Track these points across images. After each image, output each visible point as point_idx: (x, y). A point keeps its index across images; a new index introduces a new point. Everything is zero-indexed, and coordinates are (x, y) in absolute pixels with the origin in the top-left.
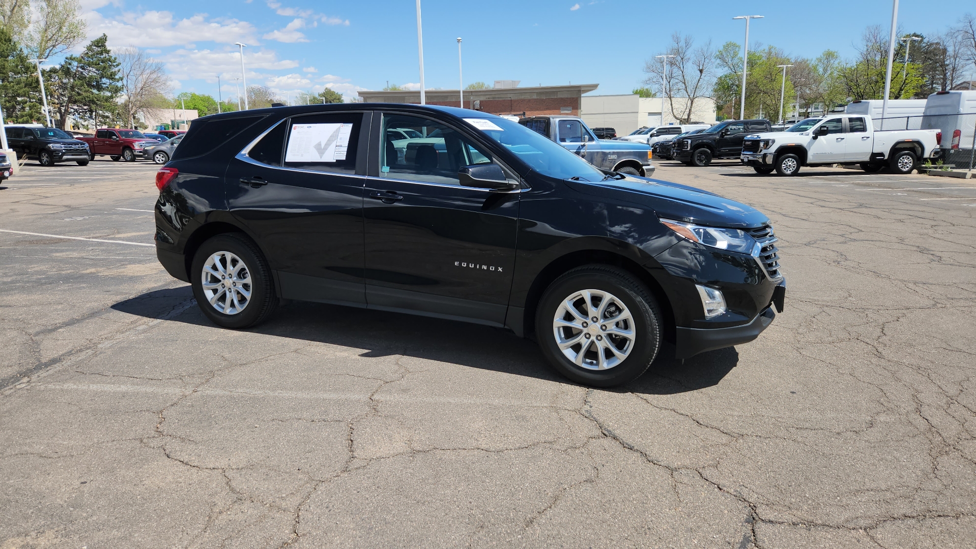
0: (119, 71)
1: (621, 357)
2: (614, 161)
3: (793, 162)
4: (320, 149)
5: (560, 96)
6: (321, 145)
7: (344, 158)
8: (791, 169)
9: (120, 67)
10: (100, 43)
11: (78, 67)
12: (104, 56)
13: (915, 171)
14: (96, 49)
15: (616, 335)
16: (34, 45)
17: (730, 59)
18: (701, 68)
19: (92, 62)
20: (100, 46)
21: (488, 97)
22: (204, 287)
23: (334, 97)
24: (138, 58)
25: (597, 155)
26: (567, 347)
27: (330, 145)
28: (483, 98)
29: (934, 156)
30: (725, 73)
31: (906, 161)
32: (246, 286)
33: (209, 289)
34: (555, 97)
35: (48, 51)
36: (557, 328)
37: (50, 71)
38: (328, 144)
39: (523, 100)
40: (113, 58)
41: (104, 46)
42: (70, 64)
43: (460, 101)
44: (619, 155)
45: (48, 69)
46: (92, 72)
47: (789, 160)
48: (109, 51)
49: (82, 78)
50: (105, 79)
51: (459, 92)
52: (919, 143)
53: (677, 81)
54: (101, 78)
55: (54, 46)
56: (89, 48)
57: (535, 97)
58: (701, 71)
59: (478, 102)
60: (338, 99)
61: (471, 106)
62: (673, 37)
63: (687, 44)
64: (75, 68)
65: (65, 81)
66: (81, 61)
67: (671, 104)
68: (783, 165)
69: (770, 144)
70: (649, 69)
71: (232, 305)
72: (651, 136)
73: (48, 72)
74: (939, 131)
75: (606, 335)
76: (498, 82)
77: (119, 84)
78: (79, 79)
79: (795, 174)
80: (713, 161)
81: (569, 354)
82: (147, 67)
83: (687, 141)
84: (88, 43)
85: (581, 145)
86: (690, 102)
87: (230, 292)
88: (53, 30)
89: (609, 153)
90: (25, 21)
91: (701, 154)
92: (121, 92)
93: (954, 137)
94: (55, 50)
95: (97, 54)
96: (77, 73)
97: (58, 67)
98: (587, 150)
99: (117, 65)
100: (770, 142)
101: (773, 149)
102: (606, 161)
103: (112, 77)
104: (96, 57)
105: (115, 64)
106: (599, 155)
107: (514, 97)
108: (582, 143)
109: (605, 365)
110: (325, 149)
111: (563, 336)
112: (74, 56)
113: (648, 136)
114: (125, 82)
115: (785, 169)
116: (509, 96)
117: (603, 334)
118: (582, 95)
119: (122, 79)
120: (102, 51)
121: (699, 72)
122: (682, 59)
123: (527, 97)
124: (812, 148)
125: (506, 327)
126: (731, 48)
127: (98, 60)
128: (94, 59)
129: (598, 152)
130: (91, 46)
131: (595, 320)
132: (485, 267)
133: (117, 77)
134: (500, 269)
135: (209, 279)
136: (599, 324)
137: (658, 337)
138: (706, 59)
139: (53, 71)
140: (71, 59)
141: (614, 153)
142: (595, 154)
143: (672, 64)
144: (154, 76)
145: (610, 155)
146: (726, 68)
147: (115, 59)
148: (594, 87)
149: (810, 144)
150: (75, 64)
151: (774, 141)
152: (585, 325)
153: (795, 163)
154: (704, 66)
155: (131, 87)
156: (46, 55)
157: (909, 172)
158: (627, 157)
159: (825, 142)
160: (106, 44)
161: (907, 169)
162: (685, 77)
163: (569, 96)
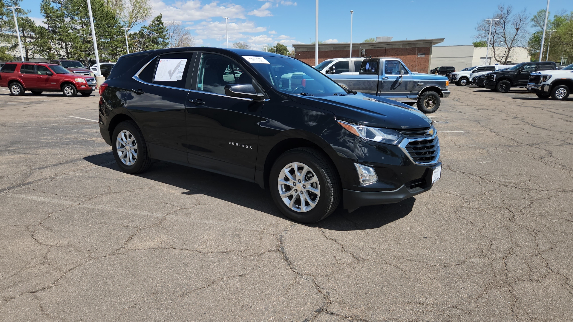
0: (167, 34)
1: (313, 205)
2: (422, 87)
3: (564, 91)
4: (171, 74)
5: (418, 46)
6: (171, 71)
7: (181, 79)
8: (562, 95)
9: (168, 32)
10: (159, 19)
11: (147, 32)
12: (160, 26)
14: (156, 22)
15: (311, 192)
16: (126, 20)
17: (542, 21)
18: (517, 27)
19: (154, 29)
20: (158, 21)
21: (371, 47)
22: (118, 149)
23: (282, 48)
24: (177, 27)
25: (410, 83)
26: (285, 197)
27: (175, 71)
28: (367, 48)
30: (538, 31)
32: (135, 150)
33: (120, 151)
34: (415, 47)
35: (133, 23)
36: (280, 185)
37: (134, 34)
38: (174, 71)
39: (393, 49)
40: (164, 27)
41: (160, 20)
42: (143, 31)
43: (350, 50)
44: (425, 83)
45: (133, 34)
46: (154, 35)
47: (561, 89)
48: (163, 23)
49: (149, 38)
50: (160, 38)
51: (350, 44)
53: (499, 36)
54: (158, 38)
55: (136, 21)
56: (153, 22)
57: (401, 47)
58: (517, 29)
59: (364, 50)
60: (285, 49)
61: (360, 54)
62: (499, 6)
63: (509, 12)
64: (146, 32)
65: (141, 40)
66: (149, 29)
67: (494, 52)
68: (557, 93)
69: (548, 78)
70: (480, 28)
71: (130, 161)
72: (473, 72)
73: (132, 35)
75: (305, 191)
76: (378, 38)
77: (167, 41)
78: (148, 39)
79: (565, 99)
80: (511, 89)
81: (286, 201)
82: (182, 32)
83: (494, 76)
84: (153, 19)
85: (399, 77)
86: (508, 50)
87: (129, 153)
88: (136, 12)
89: (418, 81)
90: (123, 7)
91: (503, 84)
92: (168, 46)
94: (136, 23)
95: (157, 25)
96: (147, 35)
97: (138, 32)
98: (403, 80)
99: (167, 31)
100: (548, 76)
101: (550, 81)
102: (416, 86)
103: (163, 37)
104: (156, 27)
105: (165, 30)
106: (411, 83)
107: (387, 47)
108: (400, 75)
109: (304, 209)
110: (173, 73)
111: (284, 190)
112: (145, 26)
113: (471, 72)
114: (170, 40)
115: (558, 95)
116: (384, 46)
117: (304, 191)
118: (433, 46)
119: (168, 38)
120: (159, 23)
121: (515, 30)
122: (504, 21)
123: (396, 47)
125: (256, 182)
126: (542, 13)
127: (157, 28)
128: (155, 28)
129: (410, 81)
130: (154, 20)
131: (300, 181)
132: (243, 146)
133: (166, 37)
134: (251, 147)
135: (120, 146)
136: (302, 184)
137: (333, 195)
138: (522, 21)
139: (135, 34)
140: (144, 28)
141: (421, 82)
142: (409, 82)
143: (496, 24)
144: (185, 37)
145: (419, 83)
146: (539, 27)
147: (166, 27)
148: (442, 40)
150: (146, 30)
151: (550, 76)
152: (295, 184)
153: (566, 91)
154: (520, 26)
155: (173, 43)
156: (132, 25)
158: (431, 84)
160: (161, 19)
162: (505, 33)
163: (424, 46)
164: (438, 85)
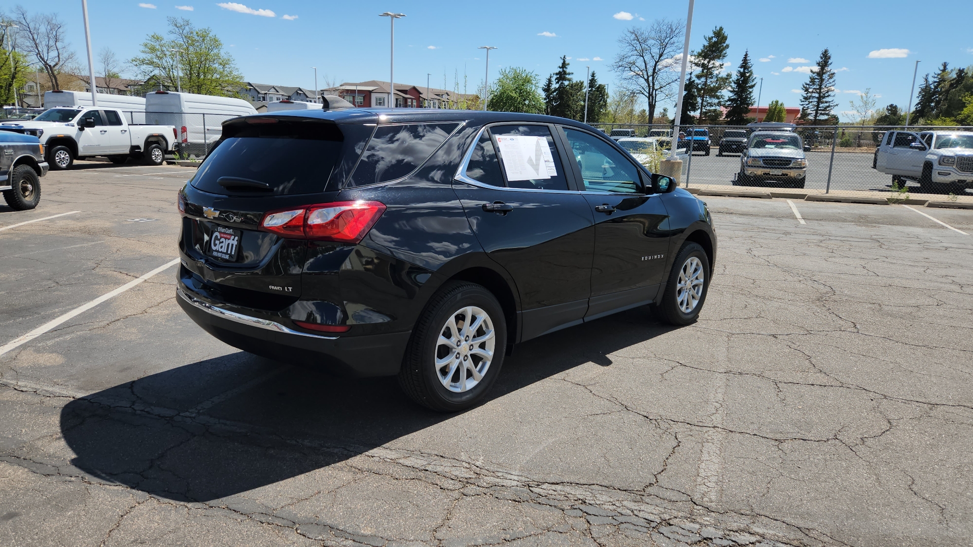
2: (11, 157)
3: (66, 154)
7: (556, 174)
8: (65, 162)
13: (164, 163)
27: (539, 160)
29: (175, 149)
31: (157, 153)
44: (15, 149)
47: (61, 153)
52: (163, 137)
68: (57, 158)
69: (39, 134)
74: (174, 127)
79: (71, 167)
89: (5, 146)
93: (182, 132)
100: (38, 131)
101: (44, 139)
102: (3, 156)
115: (59, 162)
124: (80, 139)
132: (655, 257)
136: (690, 280)
145: (6, 149)
149: (78, 136)
151: (42, 131)
152: (686, 283)
157: (161, 164)
158: (24, 152)
159: (91, 134)
161: (159, 161)
164: (32, 153)
